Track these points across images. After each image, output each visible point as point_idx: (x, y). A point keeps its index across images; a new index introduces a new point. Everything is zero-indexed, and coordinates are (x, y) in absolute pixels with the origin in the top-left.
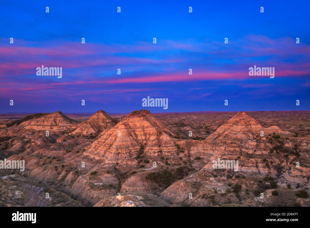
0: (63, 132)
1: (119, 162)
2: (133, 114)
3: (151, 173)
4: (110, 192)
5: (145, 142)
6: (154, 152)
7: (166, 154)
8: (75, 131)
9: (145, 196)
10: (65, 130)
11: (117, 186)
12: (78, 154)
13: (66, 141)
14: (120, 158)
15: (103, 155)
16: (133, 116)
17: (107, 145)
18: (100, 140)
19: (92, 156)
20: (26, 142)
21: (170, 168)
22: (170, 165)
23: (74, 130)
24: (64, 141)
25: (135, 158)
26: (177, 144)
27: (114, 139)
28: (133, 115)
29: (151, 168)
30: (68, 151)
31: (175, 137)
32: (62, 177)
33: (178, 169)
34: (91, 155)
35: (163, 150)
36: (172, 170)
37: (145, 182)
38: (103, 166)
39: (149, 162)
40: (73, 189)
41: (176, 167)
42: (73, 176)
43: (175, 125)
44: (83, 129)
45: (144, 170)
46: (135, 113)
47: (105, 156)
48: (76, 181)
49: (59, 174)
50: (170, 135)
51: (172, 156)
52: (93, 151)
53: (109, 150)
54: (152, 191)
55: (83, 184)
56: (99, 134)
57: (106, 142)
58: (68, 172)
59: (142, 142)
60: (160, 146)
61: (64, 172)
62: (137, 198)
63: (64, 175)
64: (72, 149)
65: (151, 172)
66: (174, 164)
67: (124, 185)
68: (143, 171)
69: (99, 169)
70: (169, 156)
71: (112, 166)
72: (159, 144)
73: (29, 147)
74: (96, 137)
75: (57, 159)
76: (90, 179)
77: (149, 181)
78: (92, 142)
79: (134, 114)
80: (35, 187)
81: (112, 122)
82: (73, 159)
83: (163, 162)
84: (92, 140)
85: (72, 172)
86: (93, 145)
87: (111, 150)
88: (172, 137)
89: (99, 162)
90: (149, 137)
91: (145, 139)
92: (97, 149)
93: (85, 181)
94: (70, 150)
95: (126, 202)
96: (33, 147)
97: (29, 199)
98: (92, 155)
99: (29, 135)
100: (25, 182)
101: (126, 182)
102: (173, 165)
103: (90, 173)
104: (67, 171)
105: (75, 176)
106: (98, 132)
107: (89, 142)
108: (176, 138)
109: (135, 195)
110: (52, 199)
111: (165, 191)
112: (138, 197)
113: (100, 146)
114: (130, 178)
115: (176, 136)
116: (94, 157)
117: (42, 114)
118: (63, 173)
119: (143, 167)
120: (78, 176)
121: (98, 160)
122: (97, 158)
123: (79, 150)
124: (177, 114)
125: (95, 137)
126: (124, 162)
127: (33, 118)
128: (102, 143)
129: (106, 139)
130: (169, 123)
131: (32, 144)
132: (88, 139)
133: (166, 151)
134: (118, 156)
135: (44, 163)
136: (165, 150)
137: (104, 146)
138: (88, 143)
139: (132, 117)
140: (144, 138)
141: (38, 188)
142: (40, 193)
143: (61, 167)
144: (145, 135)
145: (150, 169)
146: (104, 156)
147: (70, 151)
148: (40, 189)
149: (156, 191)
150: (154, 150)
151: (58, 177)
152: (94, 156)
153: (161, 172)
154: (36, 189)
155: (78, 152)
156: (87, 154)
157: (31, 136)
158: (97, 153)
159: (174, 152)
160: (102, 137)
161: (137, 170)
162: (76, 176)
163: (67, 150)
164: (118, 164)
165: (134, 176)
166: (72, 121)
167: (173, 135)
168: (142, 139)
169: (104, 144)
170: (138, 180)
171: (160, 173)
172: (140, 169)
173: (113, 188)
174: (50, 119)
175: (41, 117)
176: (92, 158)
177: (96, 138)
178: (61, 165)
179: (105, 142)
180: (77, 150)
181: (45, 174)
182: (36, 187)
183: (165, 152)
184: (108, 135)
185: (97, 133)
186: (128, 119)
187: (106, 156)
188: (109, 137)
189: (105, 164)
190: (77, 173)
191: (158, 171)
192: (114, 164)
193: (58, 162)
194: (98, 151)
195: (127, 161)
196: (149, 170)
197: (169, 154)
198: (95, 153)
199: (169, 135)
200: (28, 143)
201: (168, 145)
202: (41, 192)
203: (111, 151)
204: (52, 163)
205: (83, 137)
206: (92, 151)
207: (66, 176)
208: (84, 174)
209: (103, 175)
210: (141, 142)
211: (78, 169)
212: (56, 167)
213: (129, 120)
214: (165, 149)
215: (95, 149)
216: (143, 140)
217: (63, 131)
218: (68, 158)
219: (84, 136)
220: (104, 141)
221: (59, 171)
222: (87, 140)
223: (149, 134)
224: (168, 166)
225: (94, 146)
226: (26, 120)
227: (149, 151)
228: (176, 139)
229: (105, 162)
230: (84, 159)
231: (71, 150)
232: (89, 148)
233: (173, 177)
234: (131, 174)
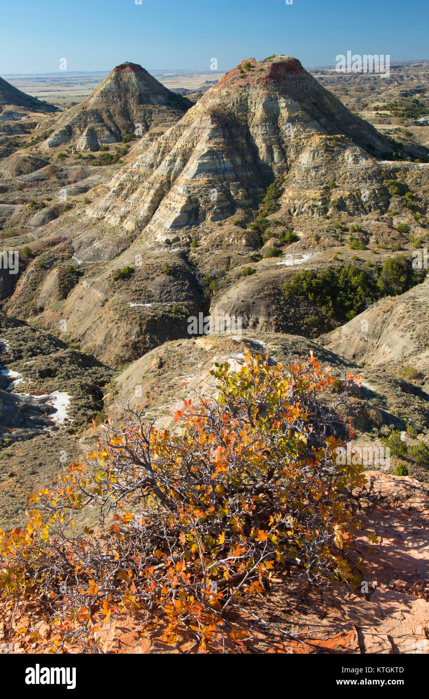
1: (200, 238)
2: (242, 72)
3: (301, 272)
6: (313, 208)
7: (354, 212)
8: (50, 140)
9: (283, 342)
12: (71, 215)
13: (27, 174)
14: (201, 227)
15: (149, 217)
16: (242, 83)
17: (159, 186)
18: (133, 168)
19: (114, 222)
21: (366, 257)
23: (45, 136)
24: (20, 172)
27: (180, 163)
28: (242, 77)
29: (302, 258)
30: (37, 204)
33: (389, 262)
34: (109, 216)
36: (371, 265)
38: (150, 253)
39: (297, 240)
41: (386, 256)
45: (278, 264)
46: (249, 71)
48: (74, 296)
50: (370, 148)
51: (373, 219)
53: (167, 201)
55: (96, 305)
56: (129, 147)
57: (155, 174)
58: (45, 269)
59: (273, 173)
60: (332, 187)
61: (33, 269)
63: (36, 279)
64: (50, 200)
65: (304, 270)
66: (379, 247)
67: (216, 308)
68: (277, 267)
71: (179, 252)
72: (331, 181)
74: (122, 159)
76: (115, 289)
78: (109, 175)
79: (247, 73)
83: (341, 240)
84: (107, 169)
85: (56, 270)
86: (113, 184)
87: (171, 202)
88: (375, 156)
89: (137, 238)
90: (297, 157)
91: (283, 162)
92: (129, 199)
93: (101, 296)
94: (44, 204)
95: (225, 357)
98: (113, 217)
101: (224, 299)
102: (376, 250)
103: (111, 273)
104: (41, 266)
107: (99, 176)
109: (253, 336)
111: (345, 329)
112: (261, 342)
114: (234, 287)
116: (120, 224)
118: (34, 272)
119: (275, 253)
120: (78, 282)
121: (133, 233)
122: (130, 226)
123: (70, 202)
125: (117, 157)
126: (217, 240)
128: (142, 179)
132: (94, 165)
134: (196, 219)
136: (348, 202)
137: (149, 188)
138: (96, 177)
139: (240, 86)
140: (279, 158)
143: (24, 254)
145: (297, 262)
146: (150, 220)
147: (43, 206)
149: (315, 328)
150: (312, 199)
152: (120, 220)
153: (334, 271)
155: (68, 208)
156: (100, 214)
158: (129, 212)
159: (380, 206)
160: (140, 158)
161: (259, 265)
163: (34, 203)
164: (195, 244)
165: (248, 282)
169: (149, 182)
172: (266, 262)
176: (113, 228)
177: (121, 162)
178: (23, 246)
179: (150, 175)
183: (349, 206)
185: (123, 146)
187: (159, 221)
189: (158, 244)
191: (325, 267)
192: (185, 244)
193: (12, 239)
194: (131, 203)
195: (224, 237)
196: (297, 265)
197: (363, 214)
198: (124, 209)
199: (366, 148)
203: (173, 204)
205: (80, 160)
207: (41, 281)
208: (95, 275)
209: (152, 278)
210: (269, 172)
211: (74, 260)
214: (349, 199)
216: (276, 167)
218: (41, 228)
219: (80, 157)
220: (149, 172)
222: (94, 168)
224: (357, 252)
227: (296, 202)
229: (155, 238)
230: (88, 229)
231: (46, 202)
232: (101, 195)
233: (373, 289)
234: (239, 276)
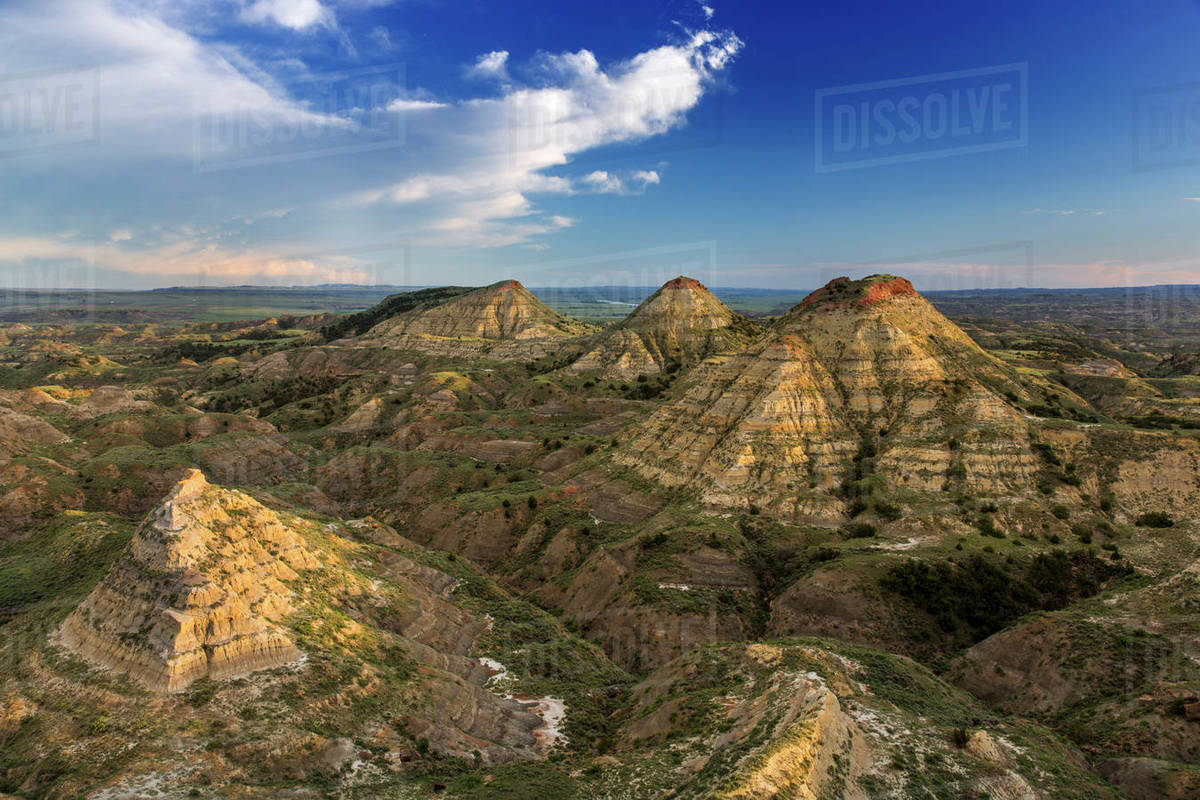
0: (527, 366)
1: (762, 502)
2: (831, 293)
3: (905, 562)
4: (722, 625)
5: (880, 423)
6: (925, 474)
7: (987, 484)
8: (576, 366)
9: (877, 662)
10: (537, 359)
11: (753, 606)
12: (592, 458)
13: (542, 404)
14: (765, 487)
15: (694, 469)
16: (831, 306)
17: (710, 430)
18: (680, 404)
19: (647, 472)
20: (394, 399)
21: (1003, 549)
22: (999, 535)
23: (571, 361)
24: (534, 402)
25: (832, 491)
26: (1042, 442)
27: (741, 402)
28: (830, 299)
29: (908, 542)
30: (550, 443)
31: (1033, 410)
32: (531, 544)
33: (1041, 559)
34: (641, 465)
35: (967, 467)
36: (1010, 561)
37: (877, 600)
38: (692, 517)
39: (901, 517)
40: (573, 596)
41: (1034, 550)
42: (573, 545)
43: (1034, 353)
44: (610, 355)
45: (873, 547)
46: (840, 291)
47: (702, 475)
48: (585, 568)
49: (517, 531)
50: (1011, 398)
51: (1015, 496)
52: (649, 449)
53: (720, 450)
54: (906, 643)
55: (612, 582)
56: (673, 378)
57: (707, 413)
58: (551, 527)
59: (869, 423)
60: (953, 446)
61: (536, 526)
62: (839, 666)
63: (538, 538)
64: (567, 438)
65: (909, 560)
66: (1024, 536)
67: (779, 602)
68: (868, 551)
69: (678, 526)
70: (995, 496)
71: (732, 520)
72: (952, 437)
73: (407, 420)
74: (664, 393)
75: (510, 474)
76: (640, 563)
77: (897, 597)
78: (647, 413)
79: (838, 295)
80: (436, 572)
81: (730, 328)
82: (573, 476)
83: (966, 521)
84: (645, 404)
85: (566, 530)
86: (652, 424)
87: (726, 452)
88: (1017, 408)
89: (676, 497)
90: (904, 405)
91: (884, 409)
92: (670, 444)
93: (621, 570)
94: (558, 442)
95: (791, 675)
96: (419, 419)
97: (419, 614)
98: (647, 466)
99: (404, 375)
100: (399, 550)
101: (791, 591)
102: (1021, 540)
103: (638, 541)
104: (547, 523)
105: (578, 544)
106: (670, 370)
107: (633, 413)
108: (1038, 415)
109: (831, 649)
110: (496, 625)
111: (972, 653)
112: (843, 660)
113: (679, 429)
114: (808, 575)
115: (1041, 402)
116: (656, 476)
117: (448, 292)
118: (535, 531)
119: (867, 532)
120: (592, 547)
121: (671, 488)
122: (667, 479)
123: (593, 443)
124: (1044, 295)
125: (659, 390)
126: (786, 507)
127: (412, 307)
128: (690, 419)
129: (708, 403)
130: (1002, 342)
131: (416, 408)
132: (626, 398)
133: (986, 473)
134: (759, 476)
135: (462, 485)
136: (978, 468)
137: (698, 432)
138: (629, 414)
139: (827, 310)
140: (878, 404)
141: (446, 578)
142: (454, 597)
143: (526, 506)
144: (887, 390)
145: (900, 546)
146: (695, 474)
147: (558, 446)
148: (452, 582)
149: (924, 647)
150: (923, 462)
151: (516, 546)
152: (656, 470)
153: (953, 564)
154: (438, 581)
155: (590, 450)
156: (630, 461)
157: (408, 380)
158: (668, 460)
159: (1025, 478)
160: (690, 392)
161: (843, 546)
162: (584, 547)
163: (547, 441)
164: (754, 511)
165: (828, 570)
166: (563, 322)
167: (1027, 399)
168: (870, 412)
169: (699, 425)
170: (845, 588)
171: (953, 569)
172: (854, 543)
173: (734, 608)
174: (478, 311)
175: (444, 303)
176: (646, 480)
177: (664, 396)
178: (527, 495)
179: (700, 415)
180: (586, 442)
181: (467, 528)
182: (439, 576)
183: (978, 474)
184: (714, 386)
185: (668, 377)
186: (806, 317)
187: (707, 476)
188: (721, 393)
189: (703, 506)
190: (588, 537)
191: (942, 558)
192: (741, 509)
193: (514, 485)
194: (672, 449)
195: (796, 504)
196: (899, 552)
197: (1000, 487)
198: (662, 457)
199: (1005, 398)
200: (401, 407)
201: (994, 446)
202: (454, 593)
203: (728, 455)
204: (491, 488)
205: (611, 391)
206: (647, 448)
207: (544, 542)
208: (615, 539)
209: (692, 552)
210: (864, 421)
211: (590, 518)
212: (506, 504)
213: (812, 323)
214: (980, 464)
215: (658, 444)
216: (873, 416)
217: (530, 360)
218: (552, 474)
219: (611, 387)
220: (699, 411)
221: (518, 521)
222: (627, 402)
223: (902, 388)
224: (990, 541)
225: (655, 430)
226: (390, 316)
227: (901, 463)
228: (1041, 419)
229: (701, 499)
230: (613, 479)
231: (562, 441)
232: (634, 436)
233: (1015, 596)
234: (812, 561)
